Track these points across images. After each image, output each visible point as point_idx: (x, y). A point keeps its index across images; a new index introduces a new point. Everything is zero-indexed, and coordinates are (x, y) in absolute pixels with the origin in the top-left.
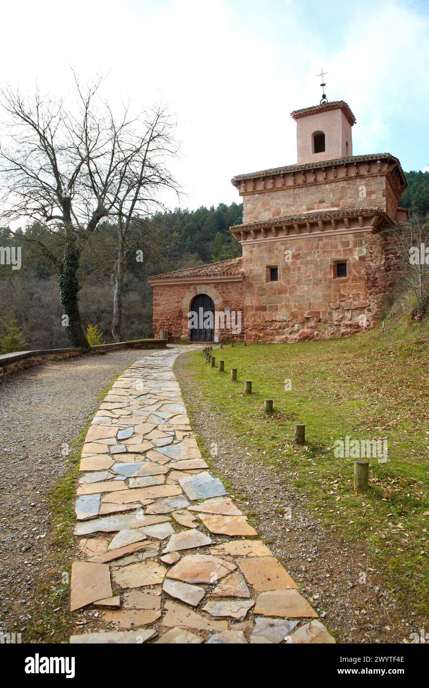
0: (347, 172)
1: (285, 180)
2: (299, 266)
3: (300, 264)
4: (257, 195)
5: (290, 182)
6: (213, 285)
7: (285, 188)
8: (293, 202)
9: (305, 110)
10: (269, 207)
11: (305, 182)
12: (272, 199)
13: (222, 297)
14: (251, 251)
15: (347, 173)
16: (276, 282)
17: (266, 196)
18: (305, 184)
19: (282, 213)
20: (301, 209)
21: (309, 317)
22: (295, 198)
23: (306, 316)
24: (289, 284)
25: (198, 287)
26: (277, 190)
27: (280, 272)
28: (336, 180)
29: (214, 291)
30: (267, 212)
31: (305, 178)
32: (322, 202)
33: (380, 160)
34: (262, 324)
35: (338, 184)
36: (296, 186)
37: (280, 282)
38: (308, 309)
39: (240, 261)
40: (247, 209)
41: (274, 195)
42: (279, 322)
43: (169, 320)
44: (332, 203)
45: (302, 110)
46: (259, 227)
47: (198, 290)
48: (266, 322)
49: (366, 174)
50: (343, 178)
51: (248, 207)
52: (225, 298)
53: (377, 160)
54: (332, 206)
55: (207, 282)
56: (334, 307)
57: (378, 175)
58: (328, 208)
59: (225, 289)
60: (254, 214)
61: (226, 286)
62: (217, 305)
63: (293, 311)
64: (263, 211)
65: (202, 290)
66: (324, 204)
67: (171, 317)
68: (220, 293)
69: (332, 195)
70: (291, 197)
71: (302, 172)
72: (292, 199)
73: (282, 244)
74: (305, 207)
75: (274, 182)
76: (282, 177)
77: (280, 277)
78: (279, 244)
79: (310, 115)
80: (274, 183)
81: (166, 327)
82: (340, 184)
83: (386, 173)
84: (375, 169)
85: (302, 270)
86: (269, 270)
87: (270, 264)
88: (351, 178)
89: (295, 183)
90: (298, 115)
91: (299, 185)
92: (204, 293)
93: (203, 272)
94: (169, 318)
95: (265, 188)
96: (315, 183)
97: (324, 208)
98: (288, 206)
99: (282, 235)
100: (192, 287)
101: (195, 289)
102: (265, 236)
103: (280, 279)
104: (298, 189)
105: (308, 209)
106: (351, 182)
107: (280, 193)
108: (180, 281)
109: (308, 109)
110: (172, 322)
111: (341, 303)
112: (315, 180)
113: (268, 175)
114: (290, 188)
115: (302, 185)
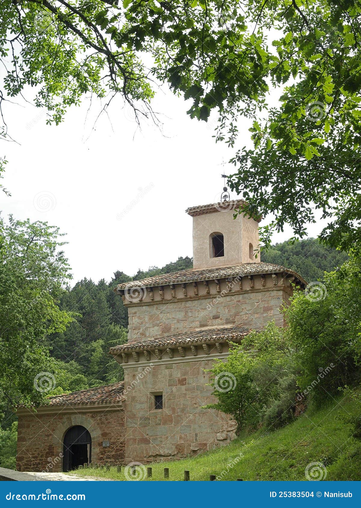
0: (241, 285)
1: (175, 292)
2: (184, 392)
3: (186, 390)
4: (144, 307)
5: (180, 294)
6: (91, 415)
7: (176, 301)
8: (185, 317)
9: (202, 207)
10: (158, 322)
11: (197, 295)
12: (161, 313)
13: (101, 428)
14: (134, 375)
15: (242, 287)
16: (160, 410)
17: (155, 309)
18: (197, 297)
19: (172, 330)
20: (193, 325)
21: (196, 449)
22: (186, 312)
23: (192, 448)
24: (174, 413)
25: (73, 417)
26: (167, 302)
27: (165, 399)
28: (230, 294)
29: (92, 421)
30: (156, 328)
31: (198, 290)
32: (216, 317)
33: (275, 274)
34: (145, 459)
35: (233, 297)
36: (187, 299)
37: (166, 411)
38: (195, 441)
39: (123, 385)
40: (133, 324)
41: (164, 307)
42: (164, 456)
43: (36, 457)
44: (227, 319)
45: (198, 208)
46: (141, 349)
47: (73, 420)
48: (150, 456)
49: (262, 288)
50: (238, 291)
51: (134, 321)
52: (104, 430)
53: (271, 274)
54: (227, 323)
55: (84, 411)
56: (222, 438)
57: (274, 289)
58: (223, 324)
59: (104, 419)
60: (141, 330)
61: (104, 415)
62: (94, 438)
63: (179, 443)
64: (151, 326)
65: (77, 420)
66: (218, 321)
67: (39, 454)
68: (98, 424)
69: (227, 311)
70: (181, 311)
71: (194, 284)
72: (183, 314)
73: (167, 368)
74: (197, 324)
75: (164, 293)
76: (173, 289)
77: (165, 404)
78: (163, 368)
79: (207, 213)
80: (163, 295)
81: (32, 466)
82: (235, 299)
83: (282, 288)
84: (270, 284)
85: (187, 396)
86: (153, 398)
87: (154, 390)
88: (246, 292)
89: (186, 296)
90: (195, 212)
91: (191, 298)
92: (80, 425)
93: (79, 399)
94: (36, 455)
95: (153, 300)
96: (208, 296)
97: (219, 325)
98: (178, 321)
99: (166, 359)
100: (66, 417)
101: (69, 419)
102: (148, 359)
103: (165, 407)
104: (190, 302)
105: (202, 326)
106: (246, 295)
107: (171, 306)
108: (51, 410)
109: (205, 206)
110: (40, 460)
111: (228, 433)
112: (208, 293)
113: (156, 285)
114: (180, 300)
115: (194, 297)
